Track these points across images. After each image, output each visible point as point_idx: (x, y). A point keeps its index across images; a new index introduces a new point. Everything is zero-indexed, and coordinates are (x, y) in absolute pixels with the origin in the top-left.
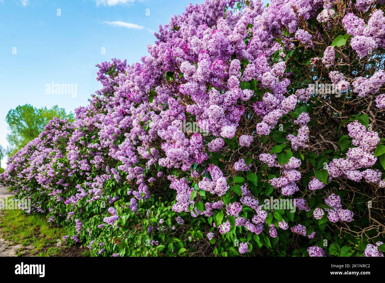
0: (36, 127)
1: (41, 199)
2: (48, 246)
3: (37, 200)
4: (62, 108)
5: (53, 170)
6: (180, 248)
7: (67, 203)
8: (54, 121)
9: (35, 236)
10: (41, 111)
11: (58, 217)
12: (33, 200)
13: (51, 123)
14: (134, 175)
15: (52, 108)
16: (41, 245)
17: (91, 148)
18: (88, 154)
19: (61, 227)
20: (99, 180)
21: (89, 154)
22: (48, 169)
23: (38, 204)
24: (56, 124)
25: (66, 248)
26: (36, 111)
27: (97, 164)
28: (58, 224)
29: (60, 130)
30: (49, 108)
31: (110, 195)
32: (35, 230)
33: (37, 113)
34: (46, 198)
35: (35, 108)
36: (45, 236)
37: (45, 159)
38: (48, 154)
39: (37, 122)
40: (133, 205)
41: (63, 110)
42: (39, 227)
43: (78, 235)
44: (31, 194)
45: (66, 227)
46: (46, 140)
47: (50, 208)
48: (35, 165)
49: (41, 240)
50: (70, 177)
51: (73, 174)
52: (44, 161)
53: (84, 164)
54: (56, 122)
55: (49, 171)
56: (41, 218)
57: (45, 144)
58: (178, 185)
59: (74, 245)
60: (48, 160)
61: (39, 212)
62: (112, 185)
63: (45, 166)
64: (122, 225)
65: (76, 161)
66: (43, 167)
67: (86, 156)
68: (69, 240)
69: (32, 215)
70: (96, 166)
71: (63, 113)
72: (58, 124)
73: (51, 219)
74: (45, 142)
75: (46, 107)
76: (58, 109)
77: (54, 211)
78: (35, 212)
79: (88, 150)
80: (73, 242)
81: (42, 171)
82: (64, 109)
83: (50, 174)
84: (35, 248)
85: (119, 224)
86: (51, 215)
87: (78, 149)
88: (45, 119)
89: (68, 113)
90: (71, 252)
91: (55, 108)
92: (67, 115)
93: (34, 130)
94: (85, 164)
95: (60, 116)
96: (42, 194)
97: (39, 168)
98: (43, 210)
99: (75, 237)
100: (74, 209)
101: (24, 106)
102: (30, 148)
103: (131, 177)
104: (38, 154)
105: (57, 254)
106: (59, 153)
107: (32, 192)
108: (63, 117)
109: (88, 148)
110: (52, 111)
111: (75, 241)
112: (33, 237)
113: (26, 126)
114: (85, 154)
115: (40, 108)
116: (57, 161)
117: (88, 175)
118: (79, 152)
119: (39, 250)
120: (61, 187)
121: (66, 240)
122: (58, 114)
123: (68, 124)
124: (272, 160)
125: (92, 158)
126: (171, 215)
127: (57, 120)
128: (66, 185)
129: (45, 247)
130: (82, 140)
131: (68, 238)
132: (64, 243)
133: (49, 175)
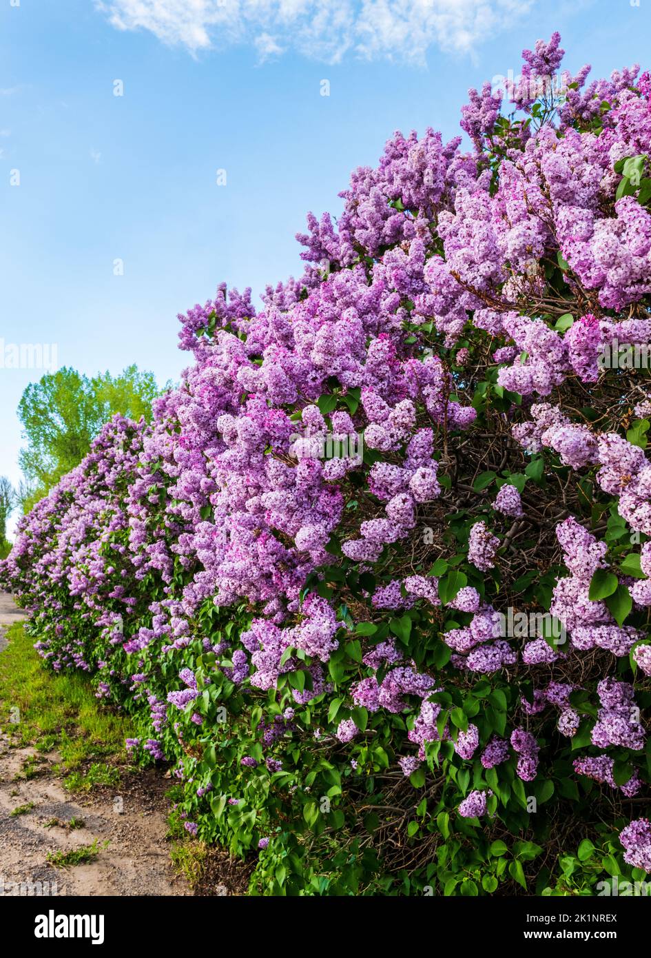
0: (85, 428)
1: (83, 634)
2: (93, 760)
3: (76, 637)
4: (148, 372)
5: (102, 561)
6: (330, 786)
7: (130, 650)
8: (114, 425)
9: (67, 732)
10: (96, 384)
11: (117, 685)
12: (66, 634)
13: (108, 431)
14: (229, 597)
15: (122, 374)
16: (77, 755)
17: (171, 514)
18: (165, 527)
19: (126, 713)
20: (188, 598)
21: (169, 528)
22: (93, 559)
23: (78, 647)
24: (119, 434)
25: (131, 773)
26: (85, 385)
27: (184, 555)
28: (118, 705)
29: (126, 451)
30: (115, 375)
31: (209, 636)
32: (67, 714)
33: (87, 391)
34: (91, 632)
35: (84, 376)
36: (87, 734)
37: (88, 530)
38: (95, 514)
39: (87, 415)
40: (238, 668)
41: (150, 377)
42: (76, 706)
43: (160, 739)
44: (62, 619)
45: (137, 716)
46: (95, 475)
47: (100, 658)
48: (68, 544)
49: (78, 743)
50: (138, 581)
51: (146, 573)
52: (85, 536)
53: (157, 553)
54: (119, 428)
55: (93, 562)
56: (82, 684)
57: (92, 487)
58: (261, 631)
59: (150, 766)
60: (96, 531)
61: (79, 667)
62: (214, 613)
63: (88, 549)
64: (202, 712)
65: (142, 543)
66: (83, 551)
67: (163, 532)
68: (140, 751)
69: (64, 674)
70: (182, 559)
71: (148, 386)
72: (123, 432)
73: (104, 690)
74: (92, 482)
75: (108, 373)
76: (138, 374)
77: (109, 668)
78: (71, 667)
79: (166, 517)
80: (149, 758)
81: (80, 561)
82: (152, 375)
83: (95, 571)
84: (63, 760)
85: (196, 710)
86: (101, 677)
87: (147, 515)
88: (107, 405)
89: (161, 385)
90: (143, 783)
91: (131, 373)
92: (159, 390)
93: (79, 438)
94: (160, 553)
95: (142, 395)
96: (85, 620)
97: (74, 553)
98: (88, 662)
99: (152, 743)
100: (144, 666)
101: (59, 374)
102: (60, 497)
103: (224, 599)
104: (75, 515)
105: (109, 784)
106: (118, 515)
107: (64, 612)
108: (149, 397)
109: (166, 513)
110: (123, 381)
111: (153, 755)
112: (60, 732)
113: (61, 427)
114: (160, 529)
115: (95, 377)
116: (111, 537)
117: (168, 582)
118: (147, 522)
119: (72, 769)
120: (119, 608)
121: (134, 750)
122: (137, 388)
123: (145, 432)
124: (429, 592)
125: (175, 539)
126: (316, 700)
127: (121, 423)
128: (130, 601)
129: (85, 761)
130: (153, 492)
131: (137, 745)
132: (128, 759)
133: (93, 575)
